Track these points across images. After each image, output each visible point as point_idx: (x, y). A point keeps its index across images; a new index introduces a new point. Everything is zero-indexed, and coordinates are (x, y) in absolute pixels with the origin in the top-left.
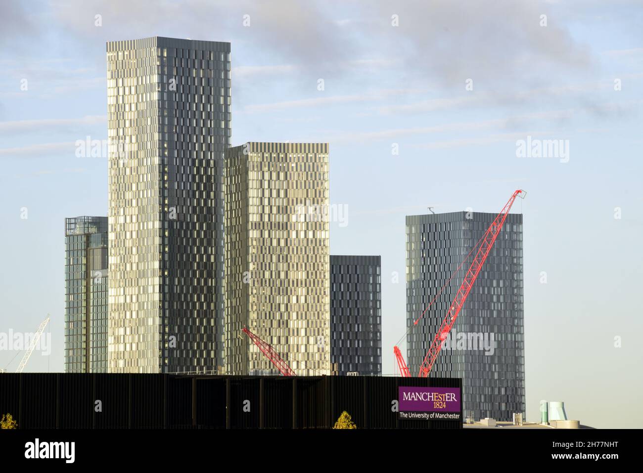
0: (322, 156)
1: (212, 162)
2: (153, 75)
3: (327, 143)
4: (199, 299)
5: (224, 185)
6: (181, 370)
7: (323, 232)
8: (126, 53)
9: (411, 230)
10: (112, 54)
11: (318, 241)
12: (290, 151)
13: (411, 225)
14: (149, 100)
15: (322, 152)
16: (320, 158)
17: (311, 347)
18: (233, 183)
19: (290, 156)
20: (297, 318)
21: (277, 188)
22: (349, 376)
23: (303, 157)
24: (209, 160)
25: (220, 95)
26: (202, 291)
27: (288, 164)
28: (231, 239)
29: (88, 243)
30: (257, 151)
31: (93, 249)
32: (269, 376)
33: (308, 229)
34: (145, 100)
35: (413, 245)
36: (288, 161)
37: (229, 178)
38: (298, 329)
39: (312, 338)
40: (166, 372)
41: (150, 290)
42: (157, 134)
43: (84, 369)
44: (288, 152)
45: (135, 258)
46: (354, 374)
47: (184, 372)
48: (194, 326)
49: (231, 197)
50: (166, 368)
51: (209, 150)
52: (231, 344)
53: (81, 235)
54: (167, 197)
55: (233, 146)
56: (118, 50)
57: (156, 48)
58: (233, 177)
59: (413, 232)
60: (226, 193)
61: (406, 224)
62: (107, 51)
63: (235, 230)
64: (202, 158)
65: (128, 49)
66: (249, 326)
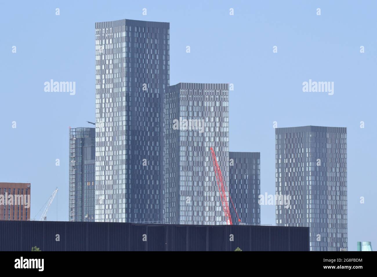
0: (225, 91)
1: (158, 95)
2: (123, 42)
3: (228, 83)
4: (149, 178)
5: (165, 109)
6: (139, 221)
7: (225, 138)
8: (107, 29)
9: (278, 137)
10: (98, 30)
11: (222, 144)
12: (205, 88)
13: (279, 134)
14: (120, 57)
15: (224, 89)
16: (223, 93)
17: (217, 208)
18: (171, 108)
19: (205, 91)
20: (209, 190)
21: (197, 111)
22: (240, 226)
23: (213, 92)
24: (156, 94)
25: (163, 54)
26: (151, 173)
27: (204, 96)
28: (169, 142)
29: (83, 144)
30: (185, 88)
31: (86, 147)
32: (192, 225)
33: (216, 136)
34: (118, 57)
35: (280, 146)
36: (204, 94)
37: (168, 105)
38: (209, 196)
39: (218, 202)
40: (130, 222)
41: (120, 172)
42: (125, 78)
43: (81, 220)
44: (204, 89)
45: (111, 153)
46: (244, 224)
47: (140, 222)
48: (146, 194)
49: (169, 116)
50: (130, 220)
51: (156, 87)
52: (169, 205)
53: (79, 139)
54: (130, 116)
55: (171, 85)
56: (102, 27)
57: (125, 26)
58: (171, 104)
59: (280, 138)
60: (166, 114)
61: (276, 133)
62: (96, 28)
63: (171, 136)
64: (152, 92)
65: (108, 27)
66: (179, 195)
